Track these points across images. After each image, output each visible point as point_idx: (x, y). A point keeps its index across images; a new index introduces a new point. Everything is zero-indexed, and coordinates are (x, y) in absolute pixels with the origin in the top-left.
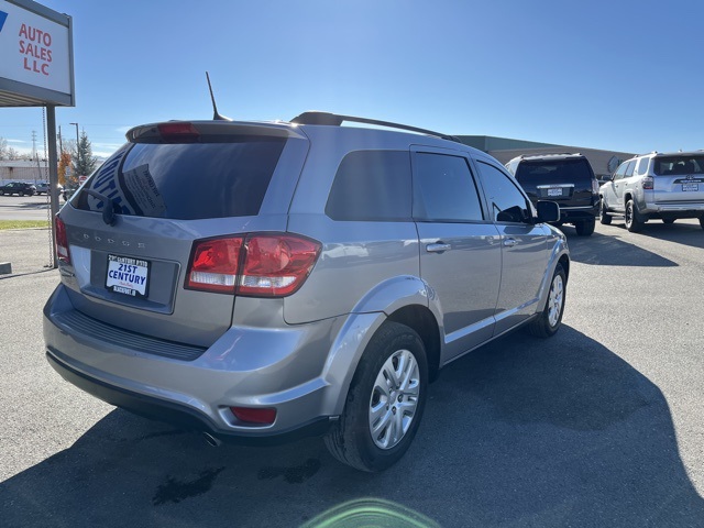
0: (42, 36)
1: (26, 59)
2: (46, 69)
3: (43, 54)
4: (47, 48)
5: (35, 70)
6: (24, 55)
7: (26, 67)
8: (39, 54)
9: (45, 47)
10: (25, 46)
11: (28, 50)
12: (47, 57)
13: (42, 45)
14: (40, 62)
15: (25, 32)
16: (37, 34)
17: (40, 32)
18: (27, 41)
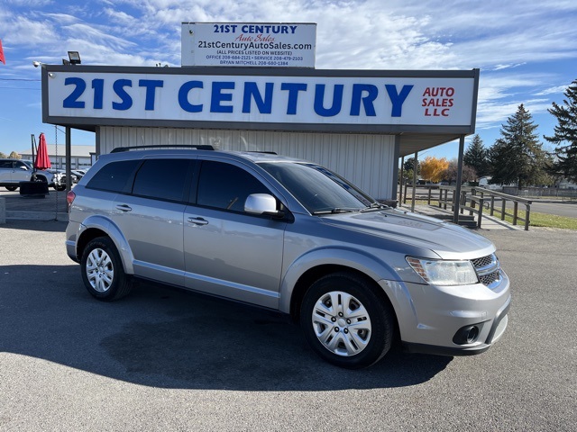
0: (445, 91)
1: (427, 110)
2: (446, 113)
3: (443, 102)
4: (449, 98)
5: (435, 114)
6: (426, 107)
7: (426, 114)
8: (440, 103)
9: (446, 97)
10: (427, 102)
11: (430, 103)
12: (448, 103)
13: (445, 96)
14: (440, 110)
15: (429, 93)
16: (440, 91)
17: (443, 89)
18: (429, 98)
